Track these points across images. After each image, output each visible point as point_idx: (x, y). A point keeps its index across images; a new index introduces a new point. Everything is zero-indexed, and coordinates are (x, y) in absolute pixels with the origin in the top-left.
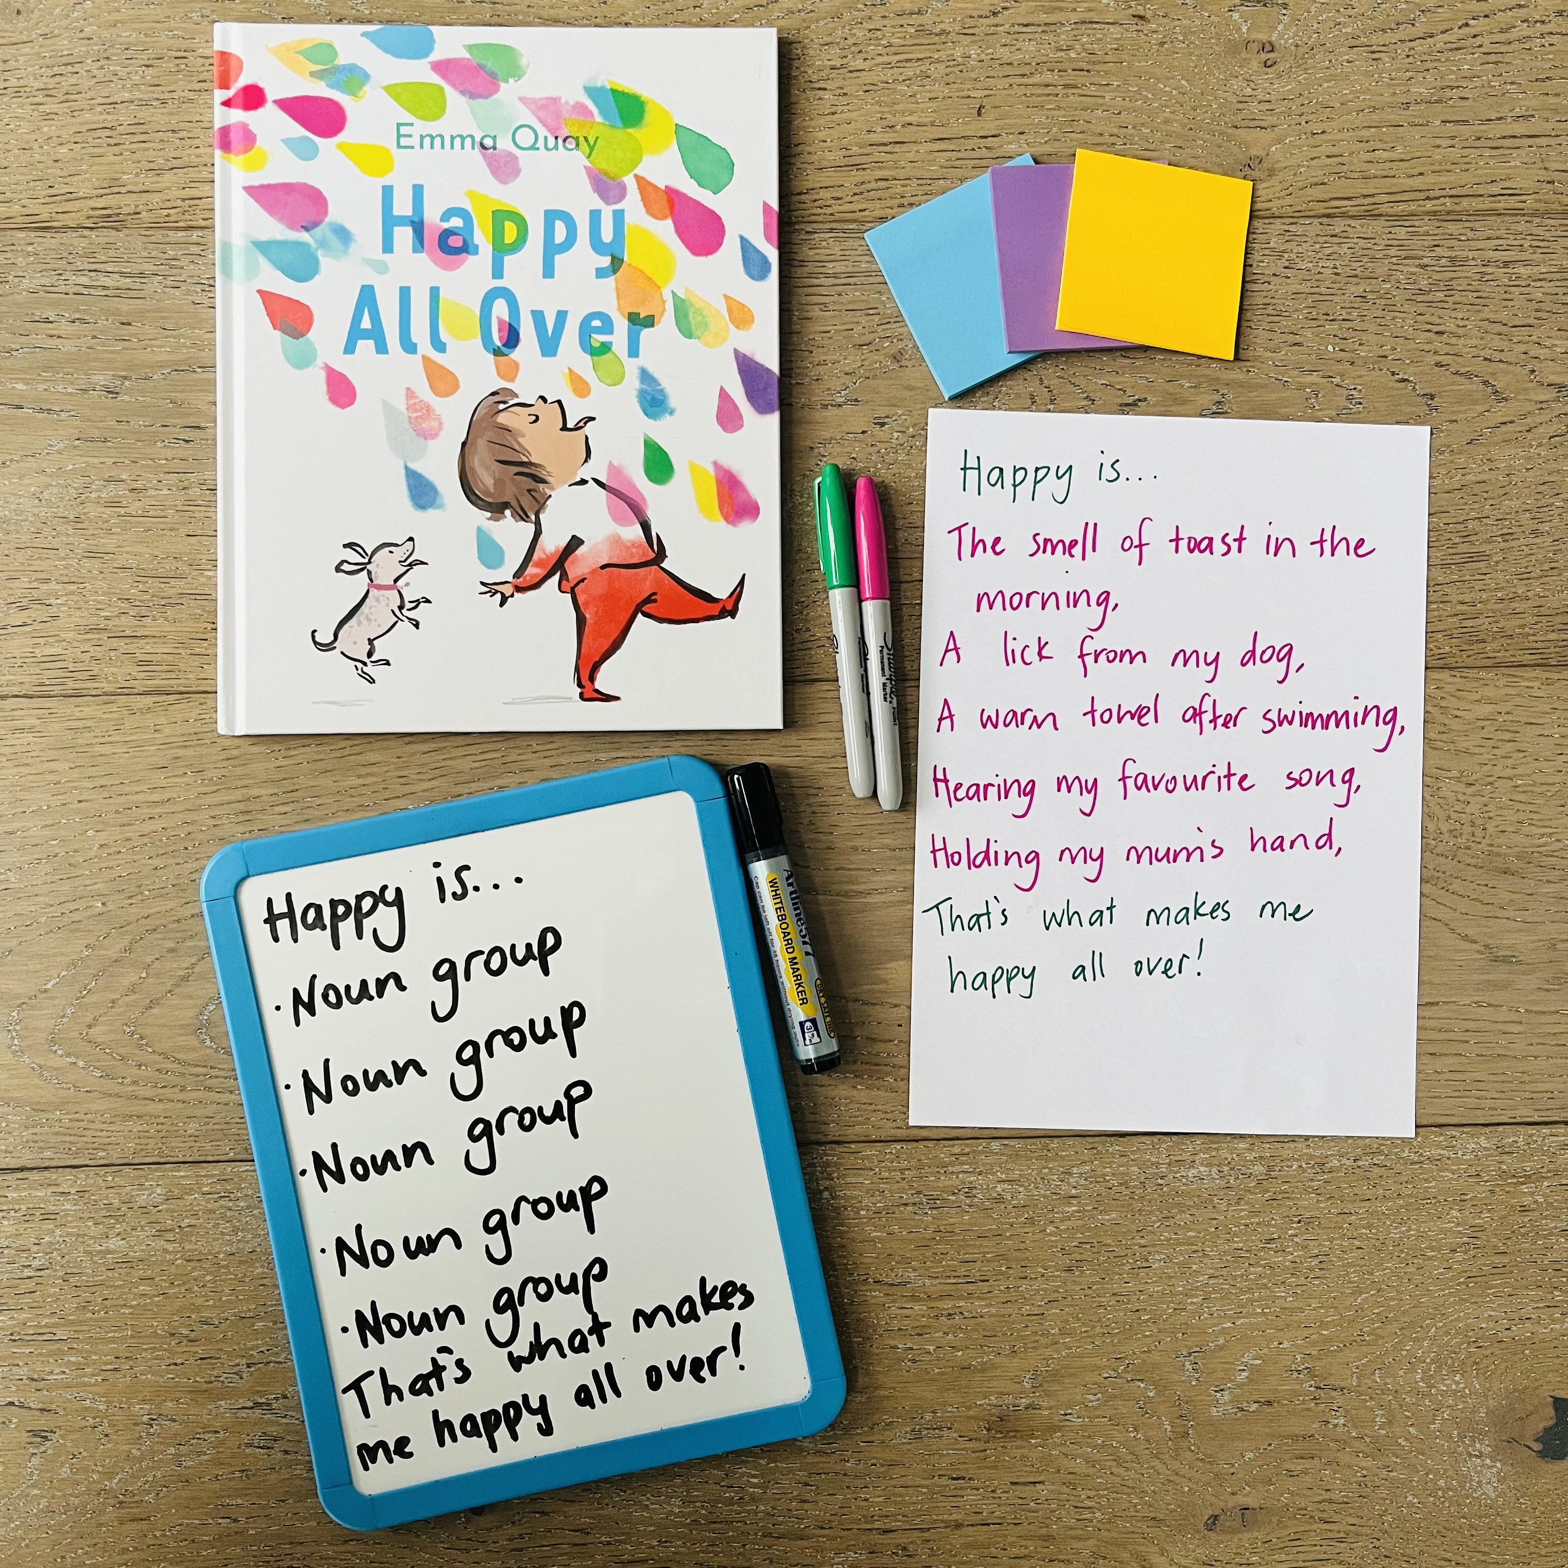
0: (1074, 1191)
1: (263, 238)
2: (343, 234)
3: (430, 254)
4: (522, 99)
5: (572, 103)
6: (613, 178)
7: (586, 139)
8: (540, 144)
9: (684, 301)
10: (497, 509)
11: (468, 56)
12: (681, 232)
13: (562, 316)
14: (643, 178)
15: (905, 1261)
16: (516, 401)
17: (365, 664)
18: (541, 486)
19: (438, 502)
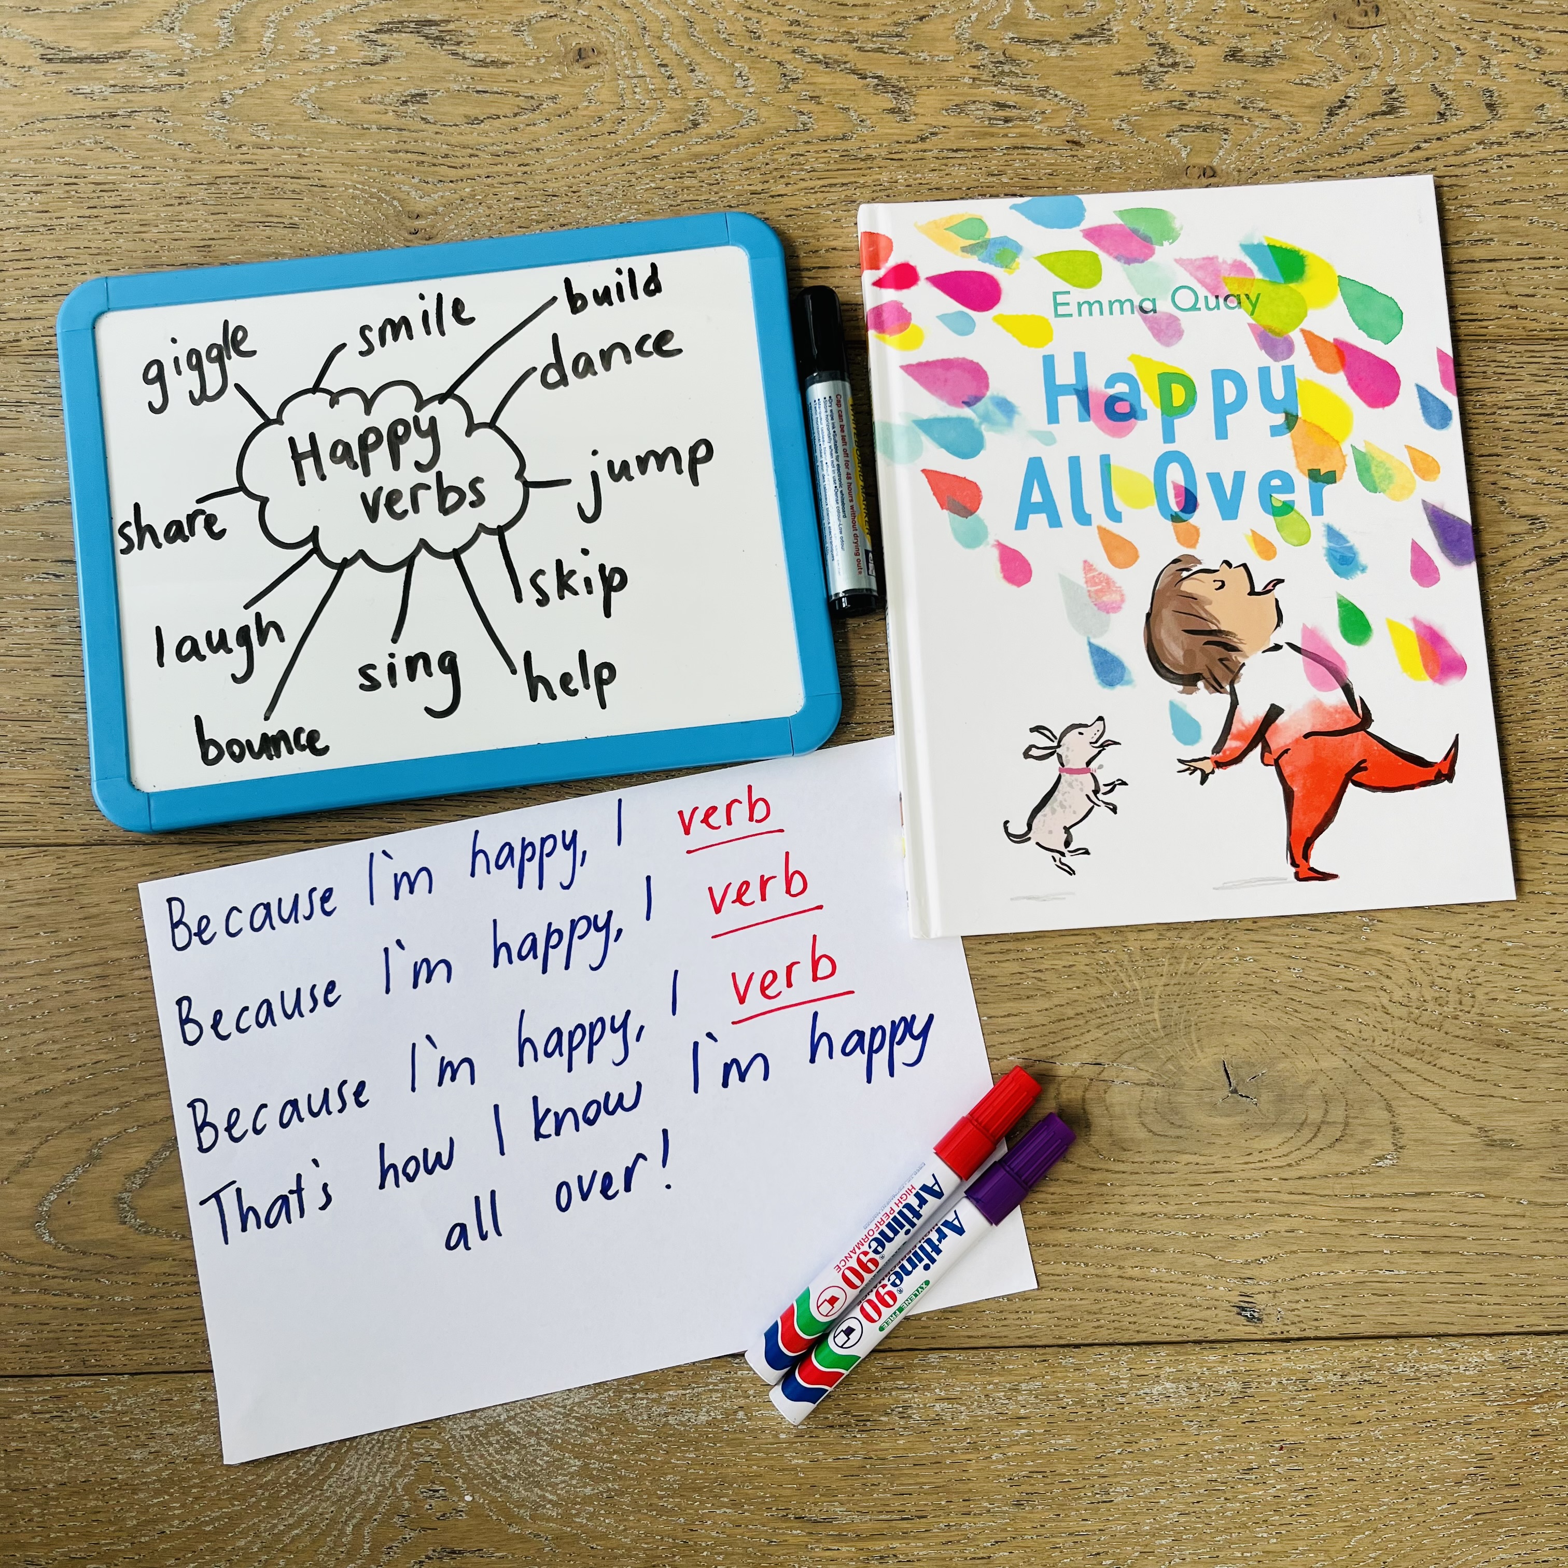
0: (1022, 1411)
1: (925, 416)
2: (1006, 407)
3: (1097, 422)
4: (1179, 261)
5: (1230, 261)
6: (1279, 334)
7: (1247, 295)
8: (1201, 304)
9: (1364, 455)
10: (1189, 681)
11: (1120, 222)
12: (1356, 385)
13: (1239, 477)
14: (1309, 332)
15: (830, 1494)
16: (1199, 567)
17: (1063, 854)
18: (1234, 655)
19: (1126, 678)
